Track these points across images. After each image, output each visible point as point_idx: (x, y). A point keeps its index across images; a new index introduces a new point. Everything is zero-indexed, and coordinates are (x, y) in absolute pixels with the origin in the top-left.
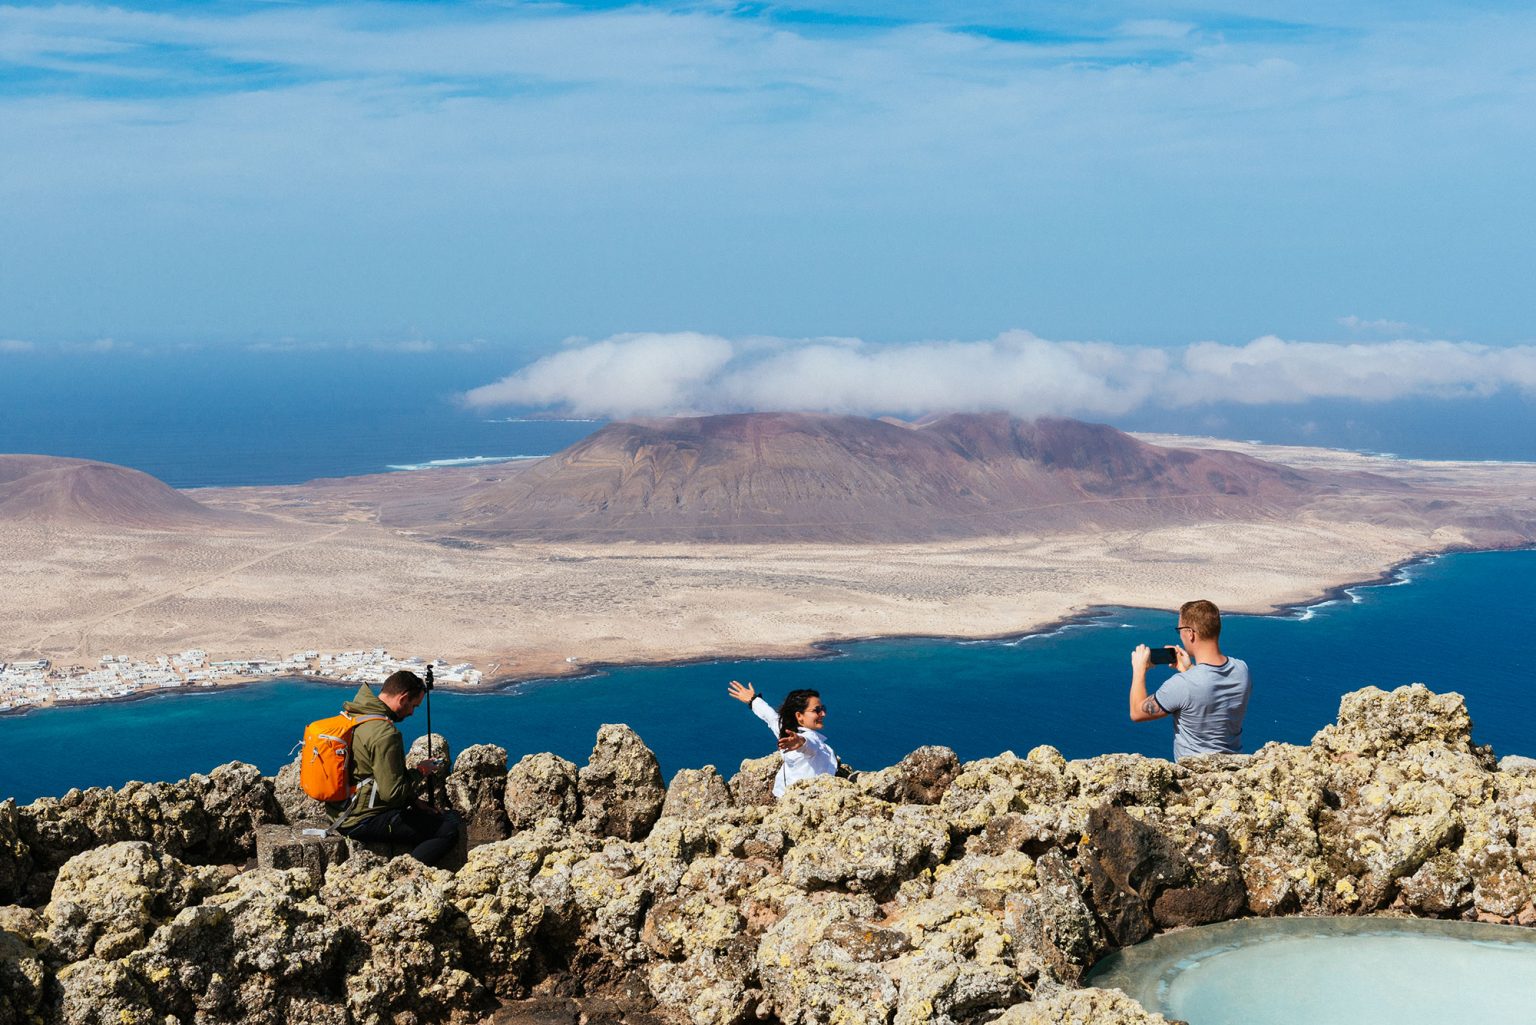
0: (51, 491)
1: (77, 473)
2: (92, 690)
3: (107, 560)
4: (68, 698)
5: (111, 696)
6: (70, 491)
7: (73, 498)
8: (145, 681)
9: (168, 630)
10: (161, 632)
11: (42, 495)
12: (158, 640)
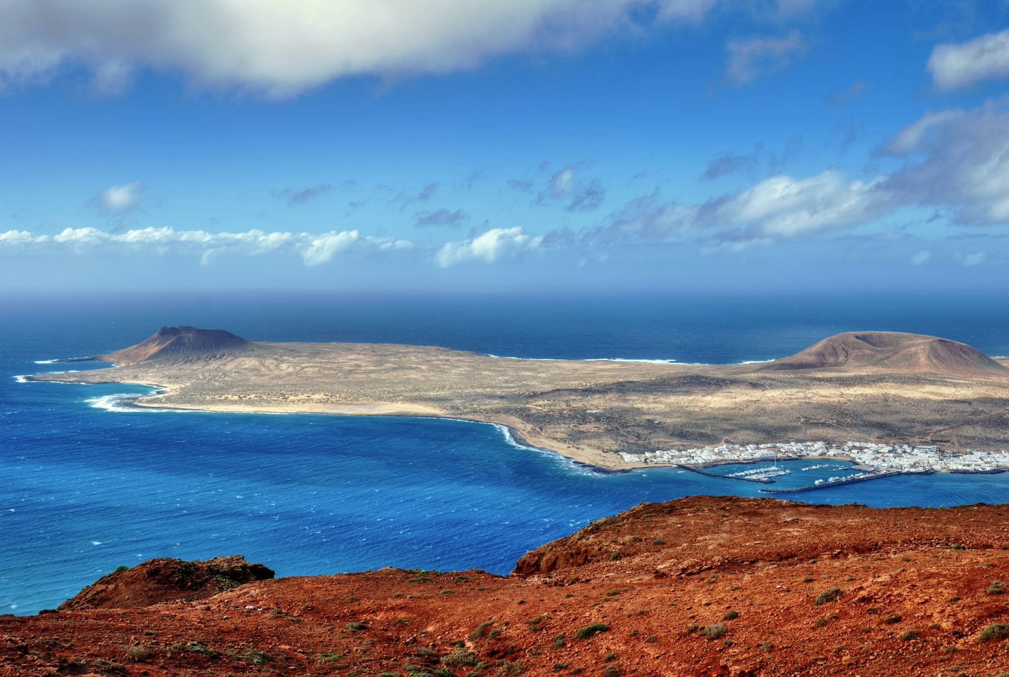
0: (916, 353)
1: (931, 343)
2: (968, 465)
3: (957, 393)
4: (955, 468)
5: (981, 470)
6: (927, 353)
7: (929, 357)
8: (999, 464)
9: (1004, 436)
10: (1000, 436)
11: (911, 355)
12: (999, 441)
